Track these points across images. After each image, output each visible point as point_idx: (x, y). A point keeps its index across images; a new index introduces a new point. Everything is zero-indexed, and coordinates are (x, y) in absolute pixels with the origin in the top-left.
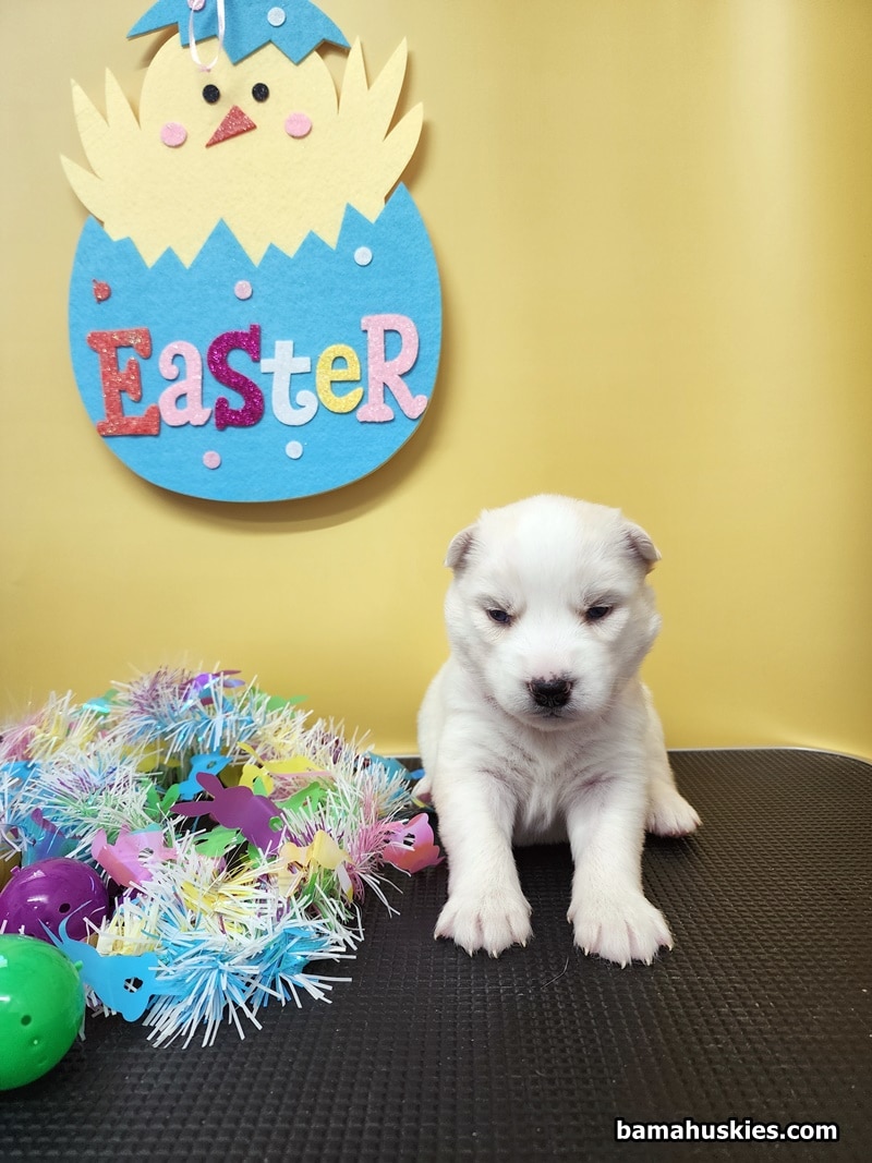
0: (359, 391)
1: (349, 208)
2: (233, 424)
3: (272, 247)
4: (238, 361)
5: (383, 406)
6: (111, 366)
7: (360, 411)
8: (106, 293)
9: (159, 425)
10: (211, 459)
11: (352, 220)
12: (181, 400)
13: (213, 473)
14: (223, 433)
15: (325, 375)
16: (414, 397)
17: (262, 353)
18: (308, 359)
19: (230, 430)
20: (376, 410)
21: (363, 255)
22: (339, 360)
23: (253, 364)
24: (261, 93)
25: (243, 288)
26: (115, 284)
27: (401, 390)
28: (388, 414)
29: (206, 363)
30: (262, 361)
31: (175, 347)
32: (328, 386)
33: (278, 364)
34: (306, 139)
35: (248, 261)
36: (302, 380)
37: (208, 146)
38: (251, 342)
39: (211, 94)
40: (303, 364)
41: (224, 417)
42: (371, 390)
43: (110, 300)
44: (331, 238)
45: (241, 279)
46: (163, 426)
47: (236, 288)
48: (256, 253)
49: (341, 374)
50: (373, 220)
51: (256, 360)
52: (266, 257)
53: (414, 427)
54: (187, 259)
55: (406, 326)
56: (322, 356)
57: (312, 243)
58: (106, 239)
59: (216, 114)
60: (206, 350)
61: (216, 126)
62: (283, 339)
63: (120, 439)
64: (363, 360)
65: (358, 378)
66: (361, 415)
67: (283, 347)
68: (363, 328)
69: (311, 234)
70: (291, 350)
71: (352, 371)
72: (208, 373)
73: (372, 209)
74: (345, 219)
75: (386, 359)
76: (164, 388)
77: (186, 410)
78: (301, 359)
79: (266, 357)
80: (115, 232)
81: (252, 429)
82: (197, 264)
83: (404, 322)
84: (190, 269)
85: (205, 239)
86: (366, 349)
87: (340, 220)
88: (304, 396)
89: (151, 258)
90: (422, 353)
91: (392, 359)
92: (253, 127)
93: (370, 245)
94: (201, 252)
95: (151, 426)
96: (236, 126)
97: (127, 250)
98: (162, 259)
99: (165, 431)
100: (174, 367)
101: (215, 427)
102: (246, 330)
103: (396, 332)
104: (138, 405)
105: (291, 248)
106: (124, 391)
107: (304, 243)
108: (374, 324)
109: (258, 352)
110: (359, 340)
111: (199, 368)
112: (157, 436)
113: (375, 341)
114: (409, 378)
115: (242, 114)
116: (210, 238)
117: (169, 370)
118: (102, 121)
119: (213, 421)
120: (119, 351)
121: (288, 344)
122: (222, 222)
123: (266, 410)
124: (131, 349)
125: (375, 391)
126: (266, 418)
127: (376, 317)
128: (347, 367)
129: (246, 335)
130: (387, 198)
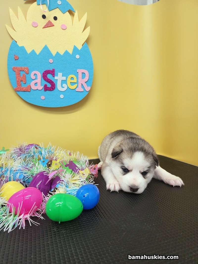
0: (76, 85)
1: (75, 46)
2: (48, 90)
3: (57, 52)
4: (49, 76)
5: (82, 88)
6: (18, 75)
7: (76, 89)
8: (18, 58)
9: (30, 89)
10: (43, 97)
11: (75, 49)
12: (36, 84)
13: (43, 101)
14: (46, 92)
15: (69, 81)
16: (88, 87)
17: (55, 75)
18: (65, 77)
19: (47, 91)
20: (80, 89)
21: (78, 56)
22: (72, 78)
23: (53, 77)
24: (55, 18)
25: (51, 61)
26: (20, 56)
27: (85, 85)
28: (82, 90)
29: (42, 77)
30: (55, 77)
31: (34, 72)
32: (70, 83)
33: (59, 78)
34: (65, 30)
35: (52, 55)
36: (64, 82)
37: (43, 28)
38: (53, 72)
39: (44, 17)
40: (64, 78)
41: (46, 88)
42: (79, 85)
43: (18, 60)
44: (71, 52)
45: (51, 59)
46: (31, 89)
47: (49, 60)
48: (54, 54)
49: (72, 81)
50: (80, 49)
51: (54, 77)
52: (56, 54)
53: (88, 93)
54: (38, 52)
55: (87, 73)
56: (68, 77)
57: (66, 53)
58: (18, 46)
59: (45, 22)
60: (42, 73)
61: (45, 24)
62: (60, 73)
63: (20, 92)
64: (77, 78)
65: (76, 82)
66: (77, 90)
67: (60, 74)
68: (78, 72)
69: (66, 51)
70: (62, 75)
71: (75, 81)
72: (42, 79)
73: (80, 47)
74: (74, 48)
75: (82, 79)
76: (32, 81)
77: (37, 86)
78: (64, 77)
79: (56, 76)
80: (20, 44)
81: (52, 91)
82: (40, 54)
83: (86, 71)
84: (38, 55)
85: (42, 49)
86: (78, 76)
87: (73, 48)
88: (64, 85)
89: (29, 51)
90: (89, 78)
91: (83, 79)
92: (54, 26)
93: (79, 55)
94: (41, 51)
95: (28, 90)
96: (49, 25)
97: (23, 49)
98: (31, 52)
99: (32, 91)
100: (34, 77)
101: (44, 91)
102: (52, 70)
103: (84, 73)
104: (25, 84)
105: (62, 53)
106: (22, 81)
107: (65, 52)
108: (80, 71)
109: (54, 75)
110: (77, 74)
111: (40, 77)
112: (30, 92)
113: (80, 75)
114: (87, 83)
115: (51, 22)
116: (43, 48)
117: (33, 77)
118: (17, 18)
119: (43, 89)
120: (20, 72)
121: (61, 74)
122: (46, 45)
123: (56, 87)
124: (23, 72)
125: (80, 85)
126: (55, 89)
127: (80, 70)
128: (74, 80)
129: (52, 71)
130: (82, 45)
